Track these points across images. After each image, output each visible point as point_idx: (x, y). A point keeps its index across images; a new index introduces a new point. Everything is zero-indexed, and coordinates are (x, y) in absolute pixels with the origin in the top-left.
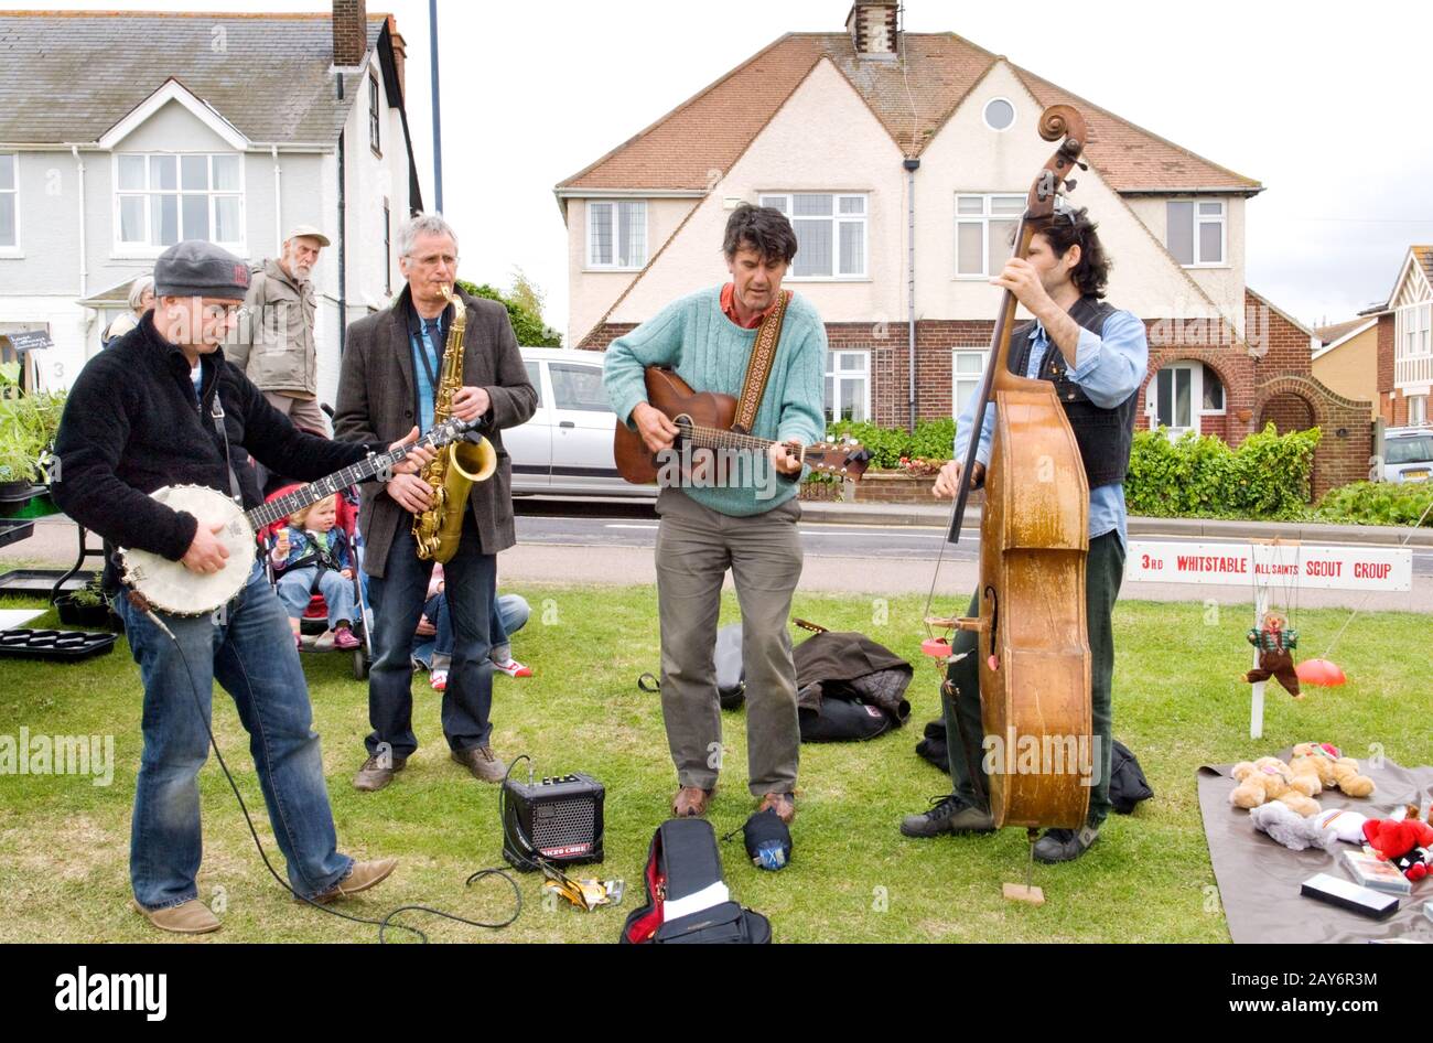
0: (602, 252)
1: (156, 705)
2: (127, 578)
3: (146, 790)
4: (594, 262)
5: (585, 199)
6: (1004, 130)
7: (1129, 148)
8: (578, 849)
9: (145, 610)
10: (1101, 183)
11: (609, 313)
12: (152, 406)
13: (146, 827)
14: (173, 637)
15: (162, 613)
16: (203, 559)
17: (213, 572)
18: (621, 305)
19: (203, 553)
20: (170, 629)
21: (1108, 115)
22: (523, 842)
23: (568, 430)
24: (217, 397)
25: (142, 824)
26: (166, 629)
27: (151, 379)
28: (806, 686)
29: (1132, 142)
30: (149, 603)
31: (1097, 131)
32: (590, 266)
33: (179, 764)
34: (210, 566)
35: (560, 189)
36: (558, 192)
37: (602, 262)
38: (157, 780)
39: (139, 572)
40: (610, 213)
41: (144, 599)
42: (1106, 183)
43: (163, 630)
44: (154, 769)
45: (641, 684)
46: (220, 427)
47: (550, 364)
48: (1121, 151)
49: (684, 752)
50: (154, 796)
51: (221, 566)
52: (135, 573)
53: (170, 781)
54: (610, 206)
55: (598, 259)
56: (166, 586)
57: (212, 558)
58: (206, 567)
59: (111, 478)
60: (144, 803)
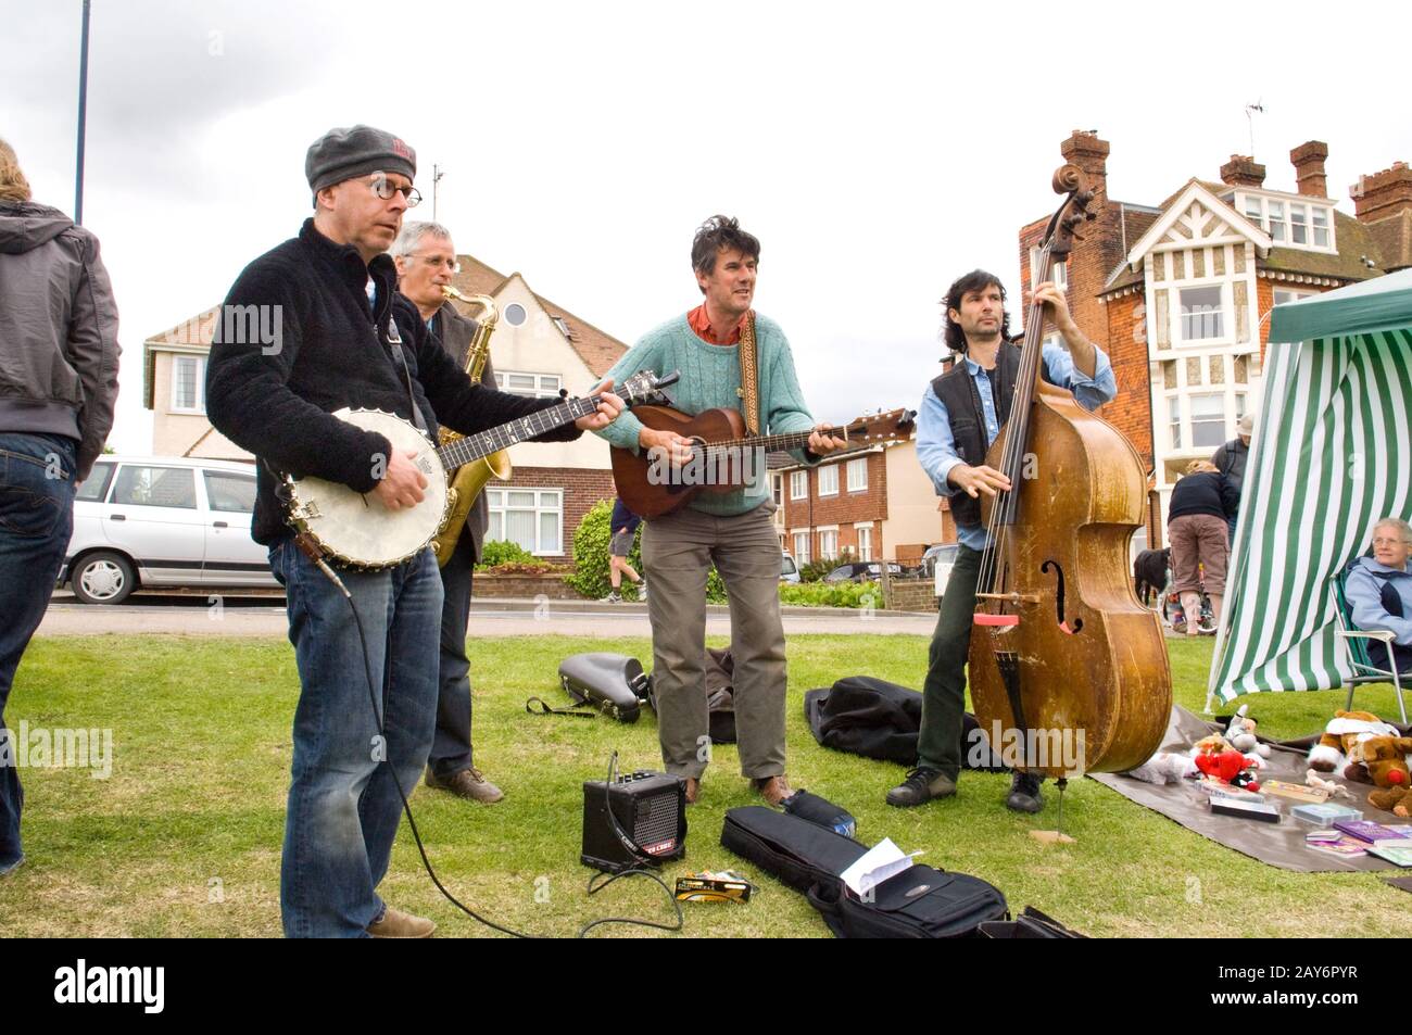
0: (186, 397)
1: (319, 689)
2: (298, 513)
3: (299, 810)
4: (178, 406)
5: (172, 353)
6: (519, 326)
7: (603, 348)
8: (666, 846)
9: (316, 558)
10: (586, 369)
11: (192, 449)
12: (327, 316)
13: (301, 861)
14: (348, 594)
15: (336, 561)
16: (400, 489)
17: (411, 506)
18: (203, 442)
19: (400, 482)
20: (345, 585)
21: (587, 325)
22: (627, 842)
23: (221, 530)
24: (392, 321)
25: (297, 857)
26: (341, 584)
27: (323, 285)
28: (715, 693)
29: (603, 345)
30: (322, 548)
31: (579, 335)
32: (175, 409)
33: (343, 769)
34: (408, 497)
35: (150, 343)
36: (148, 345)
37: (186, 406)
38: (313, 792)
39: (312, 508)
40: (194, 366)
41: (316, 541)
42: (592, 371)
43: (337, 585)
44: (310, 777)
45: (529, 710)
46: (398, 352)
47: (204, 471)
48: (597, 350)
49: (684, 744)
50: (310, 814)
51: (419, 499)
52: (307, 510)
53: (329, 792)
54: (195, 360)
55: (182, 404)
56: (344, 530)
57: (410, 488)
58: (404, 501)
59: (280, 389)
60: (297, 828)
